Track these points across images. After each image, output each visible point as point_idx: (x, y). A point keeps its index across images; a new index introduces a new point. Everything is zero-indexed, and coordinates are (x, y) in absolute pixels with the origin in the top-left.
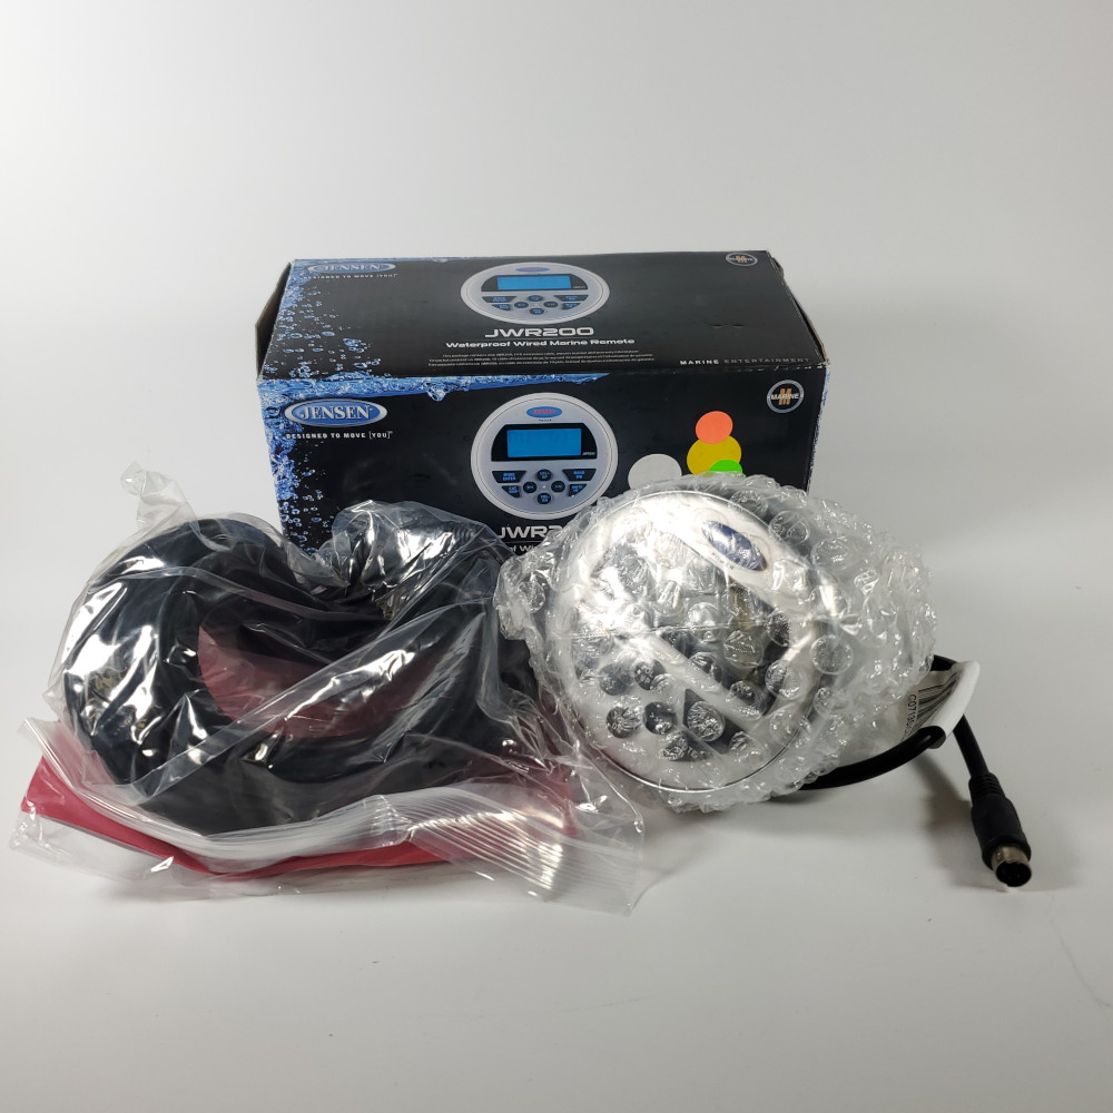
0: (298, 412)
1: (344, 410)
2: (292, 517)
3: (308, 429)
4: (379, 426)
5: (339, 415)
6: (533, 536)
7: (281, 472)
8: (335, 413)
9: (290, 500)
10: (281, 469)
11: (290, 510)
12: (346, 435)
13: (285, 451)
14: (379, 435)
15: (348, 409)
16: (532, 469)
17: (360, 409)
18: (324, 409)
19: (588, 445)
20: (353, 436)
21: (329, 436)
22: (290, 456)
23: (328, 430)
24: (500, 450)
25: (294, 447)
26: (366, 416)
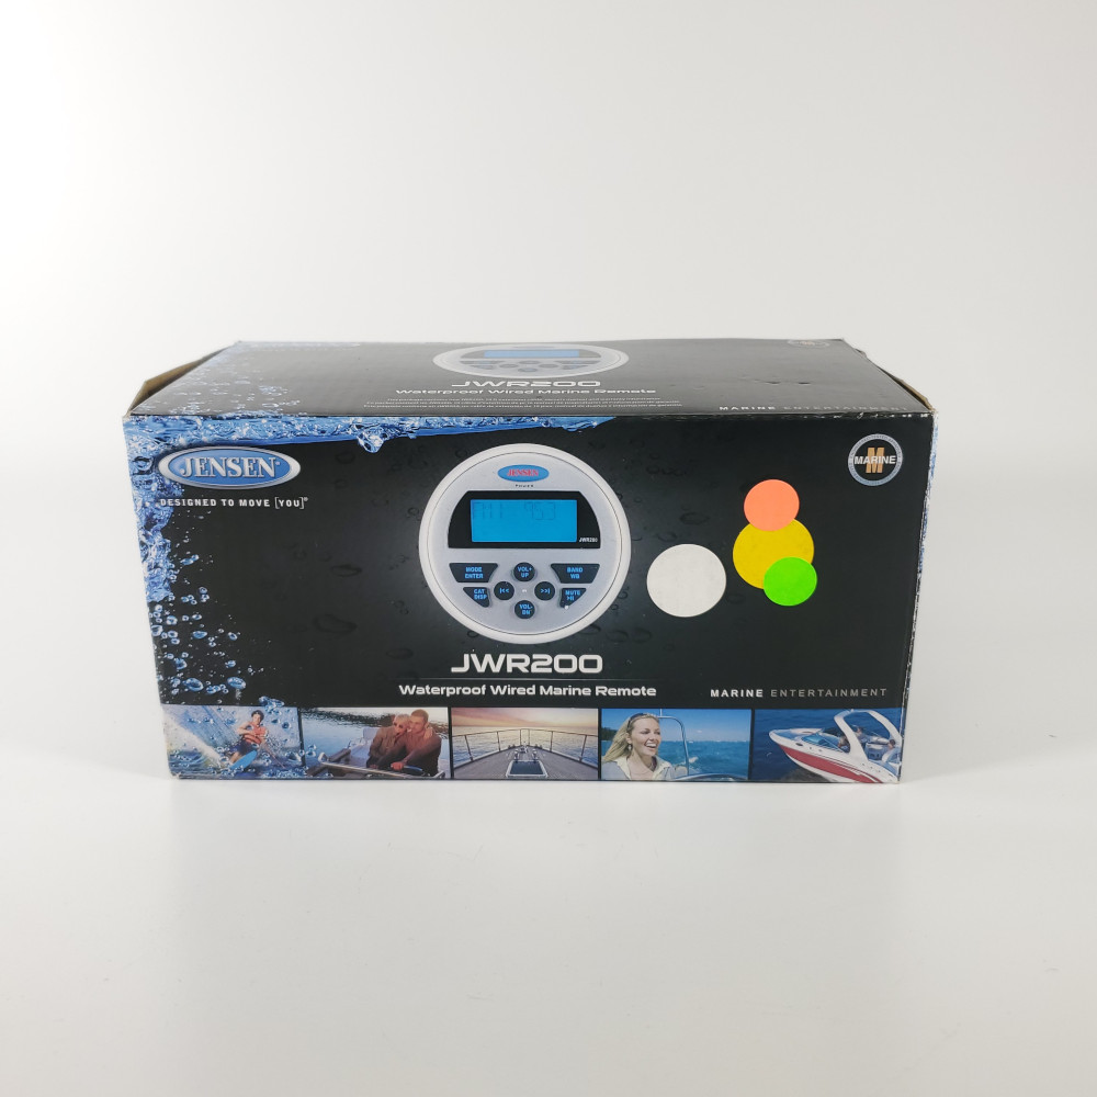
0: (176, 465)
1: (240, 464)
2: (167, 628)
3: (190, 492)
4: (288, 490)
5: (234, 472)
6: (509, 670)
7: (151, 560)
8: (227, 469)
9: (164, 602)
10: (153, 552)
11: (164, 617)
12: (243, 503)
13: (159, 526)
14: (289, 503)
15: (246, 461)
16: (506, 560)
17: (262, 462)
18: (213, 462)
19: (587, 527)
20: (252, 503)
21: (219, 503)
22: (165, 533)
23: (218, 494)
24: (460, 532)
25: (171, 519)
26: (271, 472)
